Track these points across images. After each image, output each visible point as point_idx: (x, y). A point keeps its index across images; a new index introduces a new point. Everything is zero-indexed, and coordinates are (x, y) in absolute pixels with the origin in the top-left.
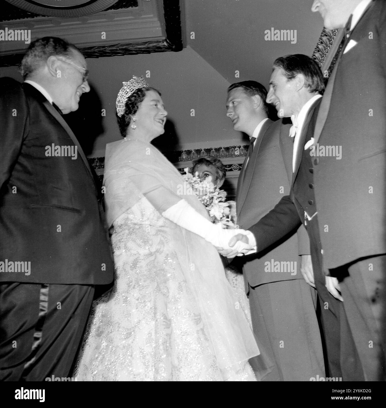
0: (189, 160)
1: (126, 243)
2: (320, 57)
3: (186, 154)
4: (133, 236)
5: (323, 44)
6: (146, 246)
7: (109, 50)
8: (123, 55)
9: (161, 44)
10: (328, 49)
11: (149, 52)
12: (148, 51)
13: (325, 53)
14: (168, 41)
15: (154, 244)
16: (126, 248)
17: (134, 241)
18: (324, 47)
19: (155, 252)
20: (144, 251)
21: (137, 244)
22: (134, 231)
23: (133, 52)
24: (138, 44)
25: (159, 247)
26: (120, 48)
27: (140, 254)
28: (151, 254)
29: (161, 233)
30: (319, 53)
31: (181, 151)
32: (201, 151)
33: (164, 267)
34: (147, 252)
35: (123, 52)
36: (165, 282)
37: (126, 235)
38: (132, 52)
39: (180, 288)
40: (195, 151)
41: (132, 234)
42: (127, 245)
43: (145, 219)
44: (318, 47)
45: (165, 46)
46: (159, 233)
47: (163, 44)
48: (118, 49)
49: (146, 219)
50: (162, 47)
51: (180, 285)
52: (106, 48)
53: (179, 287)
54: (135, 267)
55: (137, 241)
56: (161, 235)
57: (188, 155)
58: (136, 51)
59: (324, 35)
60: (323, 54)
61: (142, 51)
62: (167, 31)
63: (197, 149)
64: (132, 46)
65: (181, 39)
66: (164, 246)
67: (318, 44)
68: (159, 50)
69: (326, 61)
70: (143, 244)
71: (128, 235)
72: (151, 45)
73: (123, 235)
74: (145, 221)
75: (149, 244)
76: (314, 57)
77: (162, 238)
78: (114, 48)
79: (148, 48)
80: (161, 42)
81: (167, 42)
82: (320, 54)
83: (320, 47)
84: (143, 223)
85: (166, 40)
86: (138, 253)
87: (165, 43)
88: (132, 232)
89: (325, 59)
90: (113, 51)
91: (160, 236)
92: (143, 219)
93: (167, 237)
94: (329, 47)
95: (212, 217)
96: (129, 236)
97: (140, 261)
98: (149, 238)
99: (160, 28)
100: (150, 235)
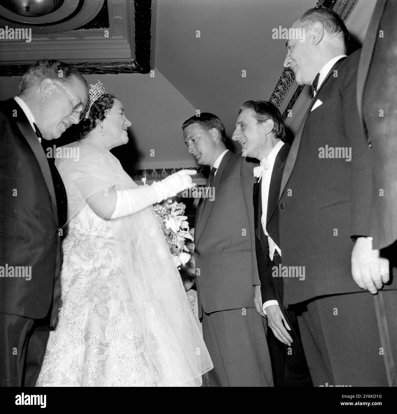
0: (150, 180)
1: (69, 257)
2: (282, 89)
3: (147, 173)
4: (78, 249)
5: (286, 78)
6: (90, 260)
7: (77, 68)
8: (91, 74)
9: (129, 66)
10: (291, 83)
11: (117, 73)
12: (115, 71)
13: (287, 87)
14: (137, 63)
15: (99, 258)
16: (69, 262)
17: (78, 254)
18: (287, 81)
19: (100, 268)
20: (87, 267)
21: (81, 258)
22: (80, 243)
23: (101, 72)
24: (106, 64)
25: (105, 262)
26: (88, 66)
27: (82, 270)
28: (95, 270)
29: (110, 246)
30: (282, 86)
31: (142, 170)
32: (162, 171)
33: (108, 284)
34: (91, 267)
35: (91, 71)
36: (106, 302)
37: (70, 247)
38: (99, 71)
39: (122, 309)
40: (156, 171)
41: (77, 246)
42: (70, 259)
43: (93, 229)
44: (281, 81)
45: (133, 67)
46: (107, 246)
47: (131, 65)
48: (86, 67)
49: (95, 229)
50: (131, 68)
51: (122, 305)
52: (74, 66)
53: (120, 307)
54: (73, 283)
55: (81, 255)
56: (110, 248)
57: (149, 174)
58: (104, 71)
59: (287, 70)
60: (286, 87)
61: (110, 71)
62: (136, 53)
63: (158, 169)
64: (100, 66)
65: (149, 61)
66: (111, 260)
67: (281, 78)
68: (127, 71)
69: (288, 94)
70: (87, 258)
71: (73, 247)
72: (119, 66)
73: (67, 248)
74: (93, 231)
75: (94, 258)
76: (277, 89)
77: (110, 252)
78: (82, 67)
79: (116, 68)
80: (130, 63)
81: (135, 64)
82: (283, 88)
83: (284, 80)
84: (90, 234)
85: (134, 62)
86: (81, 268)
87: (133, 65)
88: (78, 244)
89: (287, 93)
90: (81, 70)
91: (107, 249)
92: (90, 229)
93: (115, 250)
94: (292, 81)
95: (167, 230)
96: (73, 249)
97: (81, 276)
98: (94, 252)
99: (130, 50)
100: (97, 249)
